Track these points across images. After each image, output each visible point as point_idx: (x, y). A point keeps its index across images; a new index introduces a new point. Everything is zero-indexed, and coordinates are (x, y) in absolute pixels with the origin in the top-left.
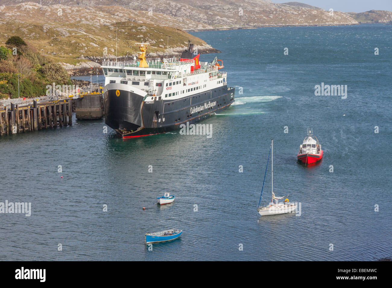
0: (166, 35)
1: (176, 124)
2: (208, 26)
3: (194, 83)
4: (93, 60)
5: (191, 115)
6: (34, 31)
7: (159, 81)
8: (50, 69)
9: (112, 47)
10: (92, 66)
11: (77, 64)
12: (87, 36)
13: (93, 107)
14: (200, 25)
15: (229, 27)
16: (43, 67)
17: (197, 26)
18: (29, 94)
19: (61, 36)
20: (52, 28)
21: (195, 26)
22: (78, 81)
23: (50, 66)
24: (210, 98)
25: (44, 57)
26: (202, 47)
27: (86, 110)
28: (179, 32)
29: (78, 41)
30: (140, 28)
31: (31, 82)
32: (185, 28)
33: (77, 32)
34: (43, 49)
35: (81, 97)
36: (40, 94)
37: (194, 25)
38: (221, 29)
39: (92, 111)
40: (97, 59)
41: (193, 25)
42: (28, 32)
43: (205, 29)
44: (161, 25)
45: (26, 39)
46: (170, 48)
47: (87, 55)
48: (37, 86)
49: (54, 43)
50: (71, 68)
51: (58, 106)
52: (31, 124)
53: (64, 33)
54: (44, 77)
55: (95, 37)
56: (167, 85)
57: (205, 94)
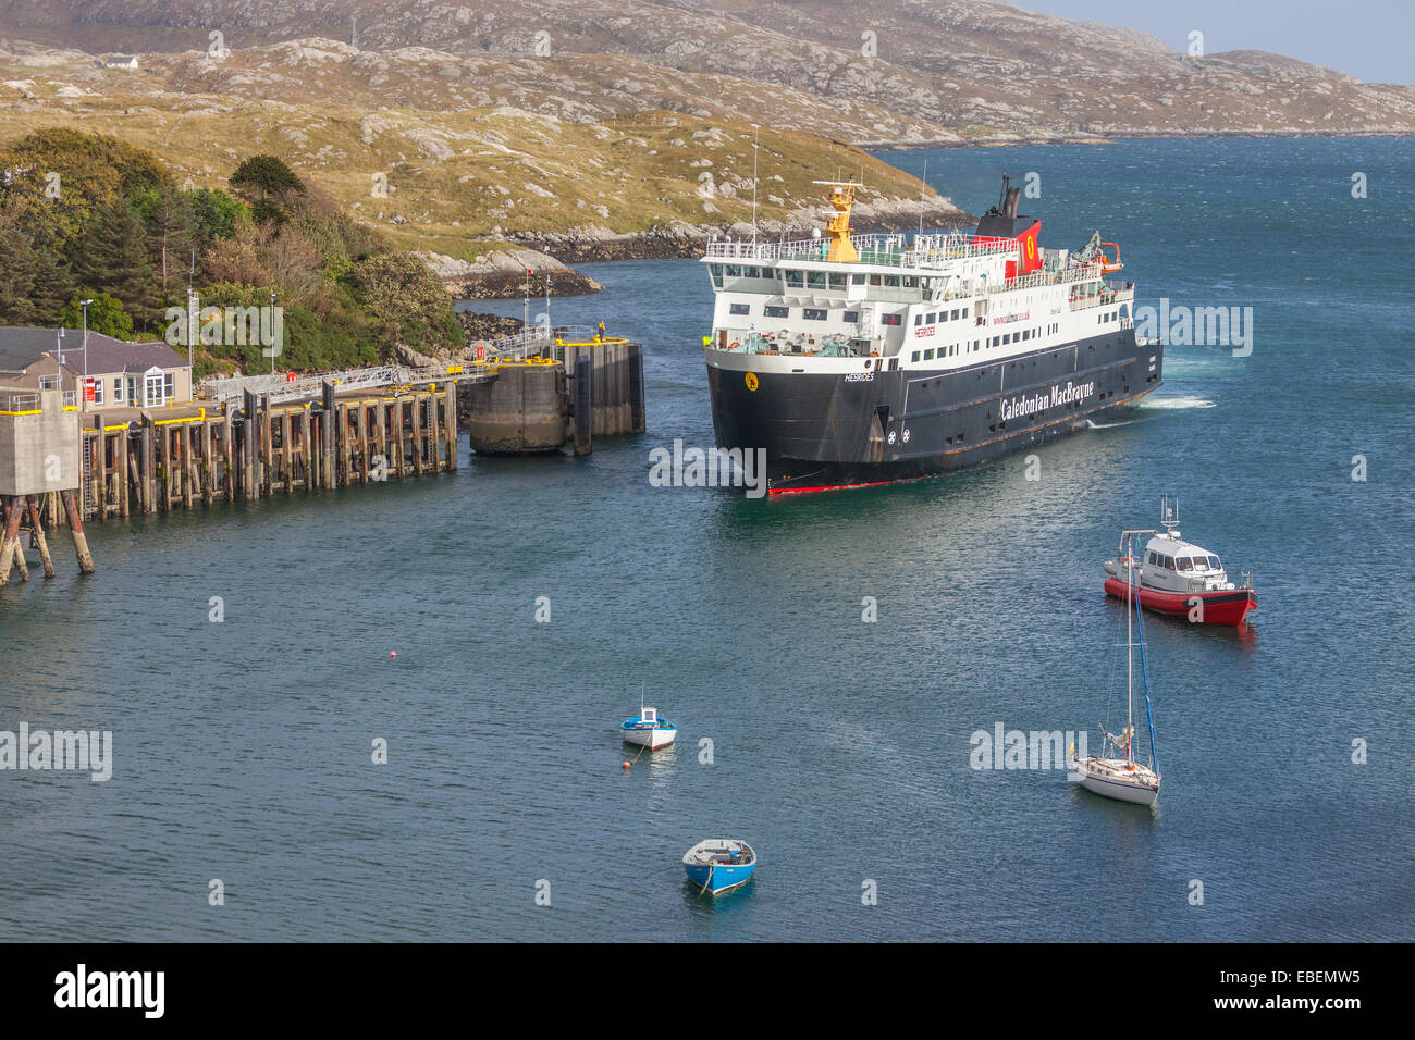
0: (794, 162)
1: (949, 452)
2: (943, 132)
3: (1013, 318)
4: (533, 246)
5: (1003, 425)
6: (330, 139)
7: (893, 309)
8: (384, 273)
9: (600, 201)
10: (529, 266)
11: (478, 258)
12: (516, 159)
13: (532, 411)
14: (914, 128)
15: (1017, 137)
16: (360, 268)
17: (903, 132)
18: (307, 358)
19: (425, 157)
20: (391, 129)
21: (896, 132)
22: (482, 317)
23: (381, 263)
24: (1073, 371)
25: (364, 230)
26: (922, 204)
27: (507, 419)
28: (839, 150)
29: (482, 177)
30: (704, 134)
31: (318, 318)
32: (860, 136)
33: (480, 144)
34: (358, 204)
35: (490, 374)
36: (348, 361)
37: (894, 126)
38: (988, 141)
39: (528, 423)
40: (548, 242)
41: (888, 125)
42: (308, 143)
43: (932, 140)
44: (776, 126)
45: (302, 166)
46: (807, 207)
47: (513, 228)
48: (335, 333)
49: (399, 182)
50: (455, 273)
51: (407, 408)
52: (312, 467)
53: (435, 148)
54: (360, 301)
55: (541, 165)
56: (918, 321)
57: (1056, 356)
